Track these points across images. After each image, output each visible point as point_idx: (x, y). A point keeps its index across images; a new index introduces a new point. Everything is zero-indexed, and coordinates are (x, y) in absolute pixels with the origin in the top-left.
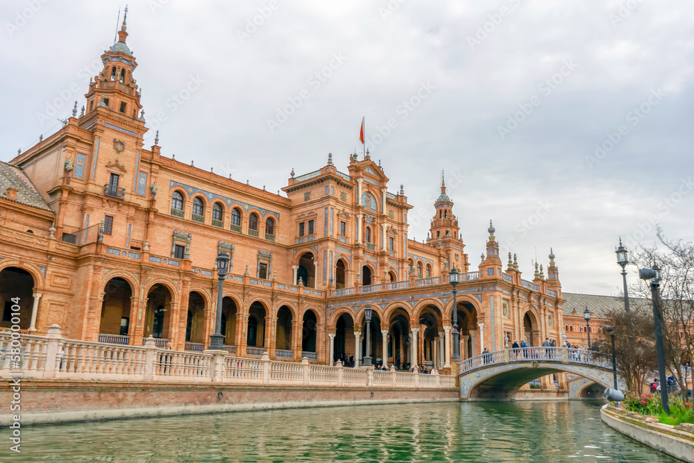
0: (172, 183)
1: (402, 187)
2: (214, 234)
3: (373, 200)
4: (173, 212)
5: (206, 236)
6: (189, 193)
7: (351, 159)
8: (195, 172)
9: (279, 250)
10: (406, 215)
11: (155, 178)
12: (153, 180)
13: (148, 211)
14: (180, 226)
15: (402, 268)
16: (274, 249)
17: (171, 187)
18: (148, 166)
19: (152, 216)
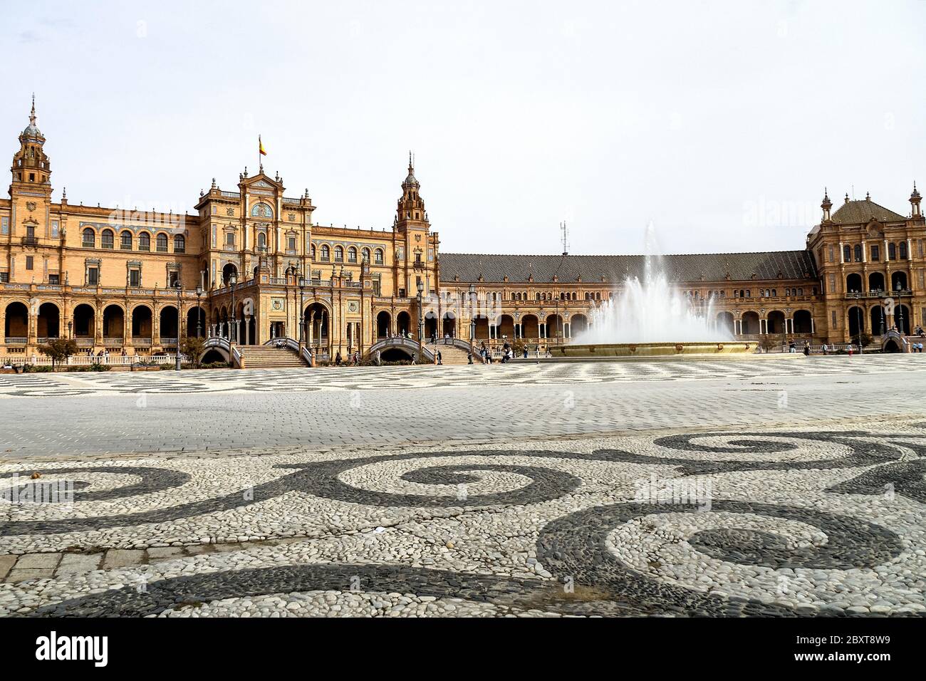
0: (82, 224)
1: (307, 191)
2: (123, 256)
3: (267, 209)
4: (84, 244)
5: (116, 258)
6: (97, 229)
7: (241, 177)
8: (101, 211)
9: (189, 259)
10: (309, 216)
11: (65, 223)
12: (63, 225)
13: (60, 249)
14: (93, 254)
15: (304, 263)
16: (185, 259)
17: (80, 227)
18: (59, 216)
19: (64, 252)
